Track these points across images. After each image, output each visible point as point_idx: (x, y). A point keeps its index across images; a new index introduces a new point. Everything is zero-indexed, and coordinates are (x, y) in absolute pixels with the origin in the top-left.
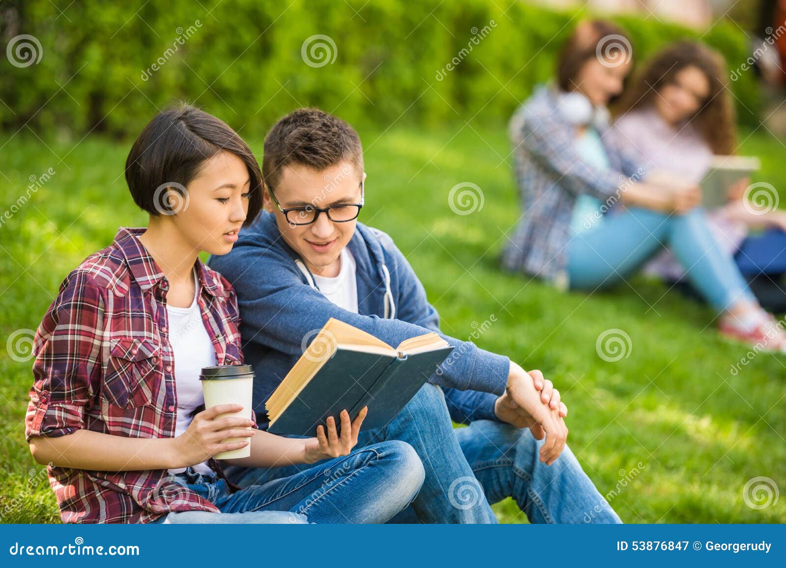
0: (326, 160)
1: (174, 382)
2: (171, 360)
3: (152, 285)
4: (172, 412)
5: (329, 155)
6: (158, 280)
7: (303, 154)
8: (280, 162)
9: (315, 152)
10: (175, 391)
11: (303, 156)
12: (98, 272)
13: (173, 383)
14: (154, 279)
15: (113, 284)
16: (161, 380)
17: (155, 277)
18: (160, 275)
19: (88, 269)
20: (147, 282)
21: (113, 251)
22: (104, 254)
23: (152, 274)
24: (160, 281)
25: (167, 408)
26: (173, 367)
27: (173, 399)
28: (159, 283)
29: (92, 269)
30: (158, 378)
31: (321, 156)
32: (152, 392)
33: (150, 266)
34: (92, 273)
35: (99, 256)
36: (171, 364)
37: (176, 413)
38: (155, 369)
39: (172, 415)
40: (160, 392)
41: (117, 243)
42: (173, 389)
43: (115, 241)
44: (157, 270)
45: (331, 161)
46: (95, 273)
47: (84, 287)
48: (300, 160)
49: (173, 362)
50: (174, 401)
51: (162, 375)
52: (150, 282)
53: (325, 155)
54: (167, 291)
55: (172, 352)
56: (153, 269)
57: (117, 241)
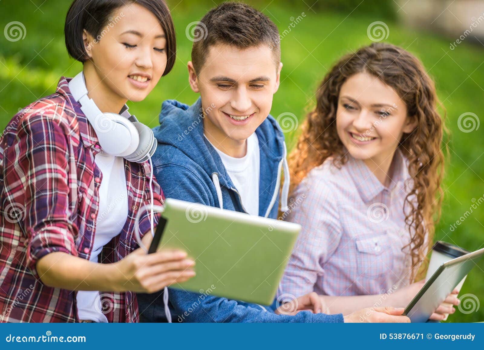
0: (248, 39)
1: (95, 229)
2: (97, 209)
4: (86, 254)
5: (250, 35)
7: (228, 32)
8: (208, 42)
9: (239, 31)
10: (94, 235)
11: (228, 34)
13: (93, 229)
17: (92, 140)
18: (95, 139)
19: (51, 116)
21: (65, 102)
23: (90, 136)
25: (83, 249)
26: (96, 215)
27: (90, 242)
31: (243, 35)
33: (90, 128)
36: (96, 212)
37: (90, 255)
41: (66, 95)
42: (92, 234)
43: (64, 92)
45: (252, 41)
46: (59, 121)
48: (226, 38)
49: (98, 211)
52: (89, 142)
53: (247, 34)
55: (98, 203)
56: (91, 131)
57: (66, 93)
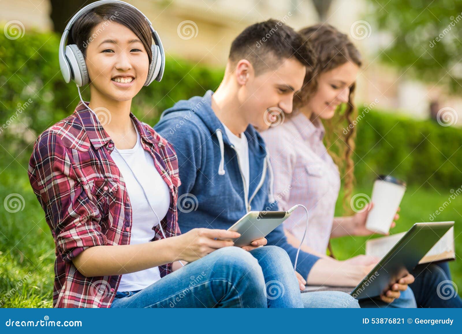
3: (102, 145)
4: (128, 232)
6: (107, 142)
10: (131, 216)
12: (64, 135)
13: (130, 210)
14: (104, 141)
15: (76, 144)
16: (121, 208)
17: (104, 140)
18: (108, 139)
19: (56, 131)
20: (99, 143)
21: (75, 119)
22: (68, 121)
23: (102, 138)
24: (108, 143)
25: (125, 228)
27: (130, 221)
28: (106, 145)
29: (60, 131)
30: (118, 207)
32: (113, 218)
33: (101, 133)
34: (60, 135)
35: (64, 122)
38: (115, 200)
39: (128, 234)
40: (120, 217)
41: (77, 113)
42: (130, 214)
43: (76, 111)
44: (105, 135)
46: (63, 135)
47: (55, 145)
50: (130, 223)
51: (121, 204)
52: (101, 143)
54: (113, 150)
56: (102, 135)
57: (78, 111)
